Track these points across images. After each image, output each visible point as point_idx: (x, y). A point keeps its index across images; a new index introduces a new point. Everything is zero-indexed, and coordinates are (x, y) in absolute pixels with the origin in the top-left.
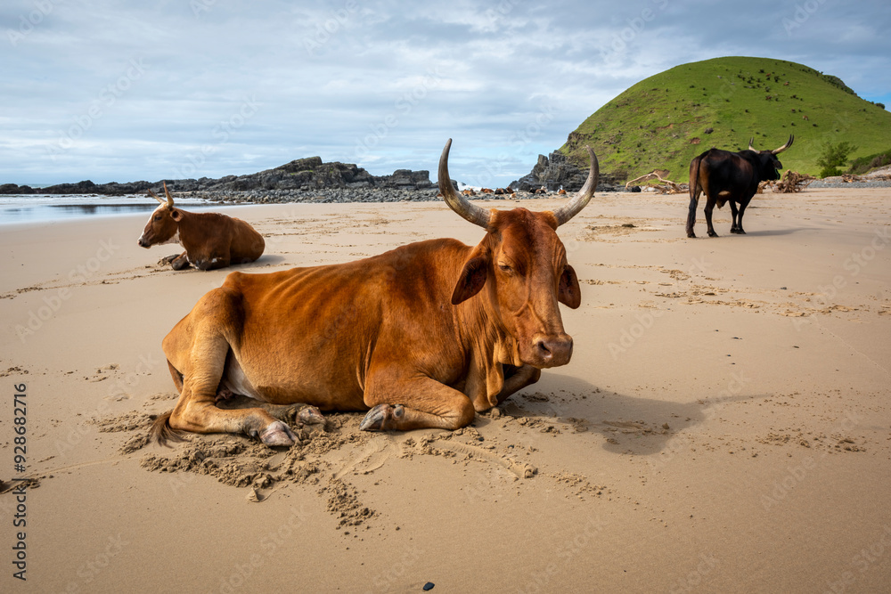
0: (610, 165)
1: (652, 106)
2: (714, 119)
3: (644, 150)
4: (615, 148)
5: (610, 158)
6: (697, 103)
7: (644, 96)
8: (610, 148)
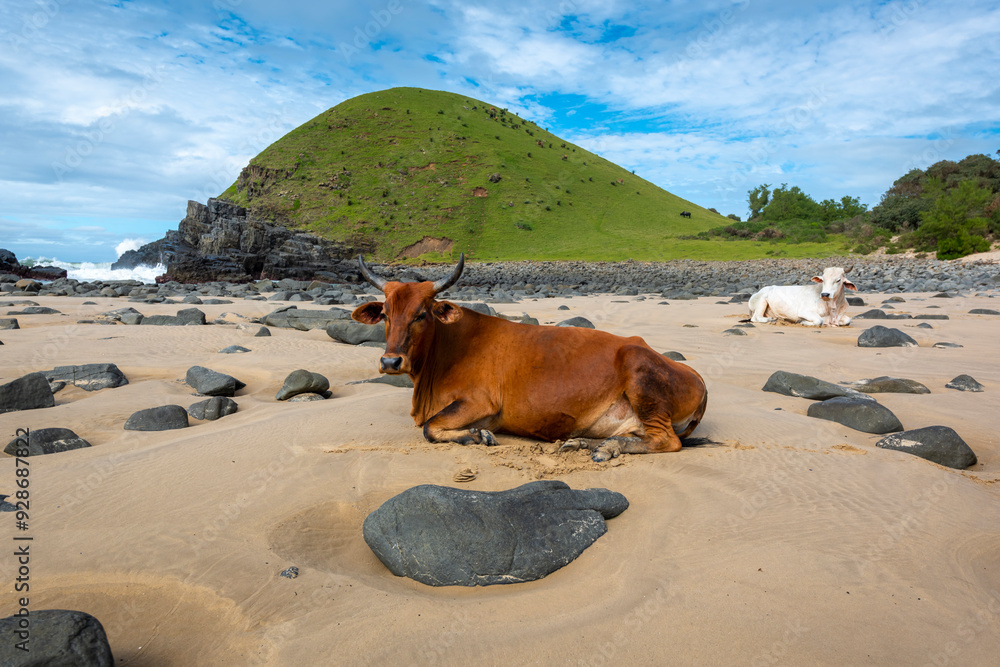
0: (338, 226)
1: (392, 133)
2: (496, 161)
3: (396, 203)
4: (341, 196)
5: (337, 214)
6: (461, 136)
7: (373, 117)
8: (331, 197)
